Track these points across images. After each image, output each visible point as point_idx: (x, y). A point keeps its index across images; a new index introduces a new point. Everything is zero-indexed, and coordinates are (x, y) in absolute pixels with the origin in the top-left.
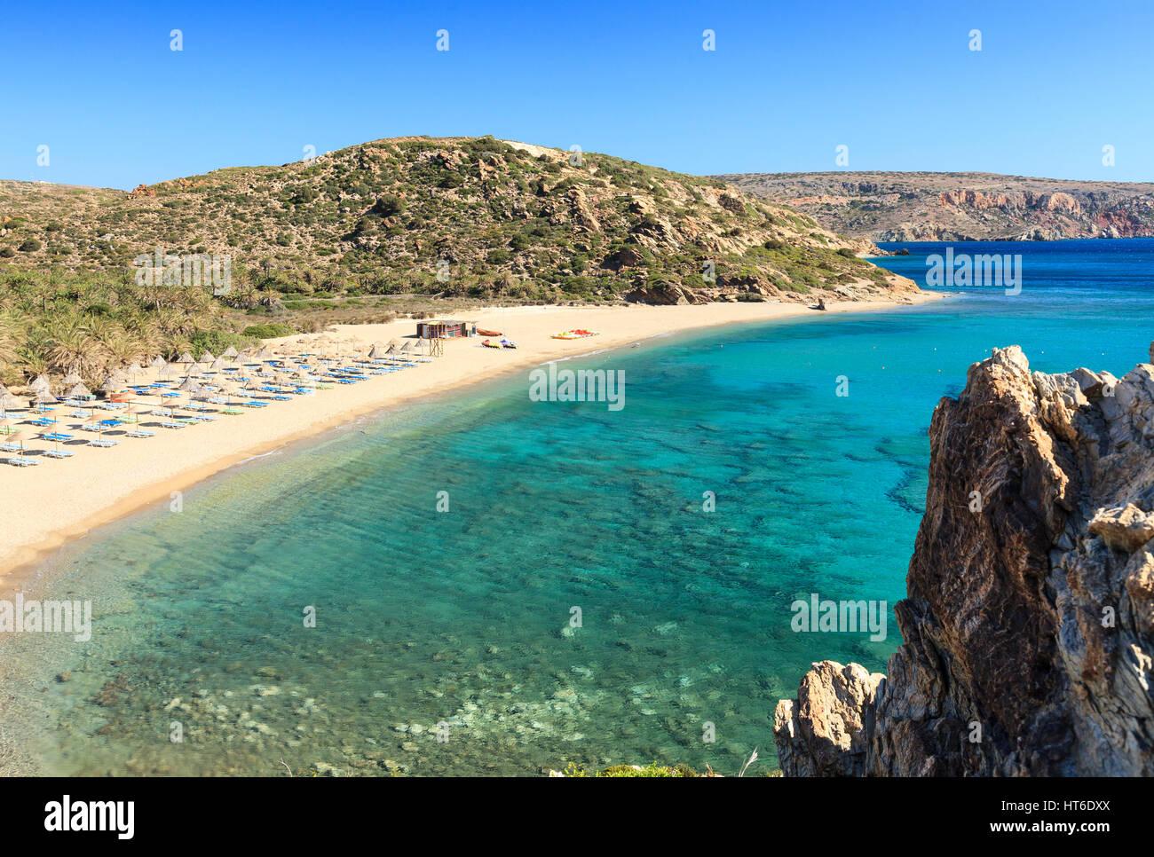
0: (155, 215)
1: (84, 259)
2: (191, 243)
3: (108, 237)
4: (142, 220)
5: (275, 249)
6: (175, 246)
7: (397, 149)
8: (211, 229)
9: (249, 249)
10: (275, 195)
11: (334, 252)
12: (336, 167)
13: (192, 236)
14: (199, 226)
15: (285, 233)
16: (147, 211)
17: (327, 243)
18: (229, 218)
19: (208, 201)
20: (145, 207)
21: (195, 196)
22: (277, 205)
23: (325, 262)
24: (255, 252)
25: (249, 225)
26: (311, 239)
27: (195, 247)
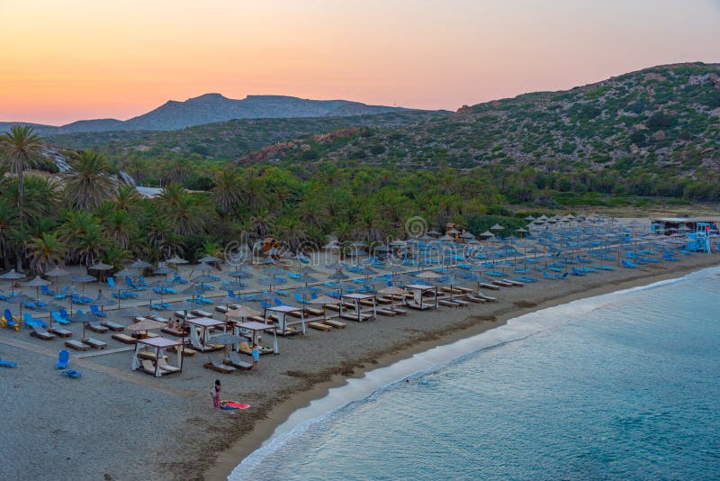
0: (469, 127)
1: (414, 161)
2: (495, 150)
3: (432, 145)
4: (459, 131)
5: (561, 156)
6: (482, 152)
7: (672, 74)
8: (511, 139)
9: (538, 155)
10: (565, 112)
11: (609, 159)
12: (617, 89)
13: (495, 145)
14: (503, 137)
15: (571, 143)
16: (464, 125)
17: (605, 152)
18: (526, 130)
19: (510, 117)
20: (462, 121)
21: (501, 113)
22: (566, 121)
23: (600, 167)
24: (543, 158)
25: (541, 137)
26: (591, 148)
27: (496, 153)
